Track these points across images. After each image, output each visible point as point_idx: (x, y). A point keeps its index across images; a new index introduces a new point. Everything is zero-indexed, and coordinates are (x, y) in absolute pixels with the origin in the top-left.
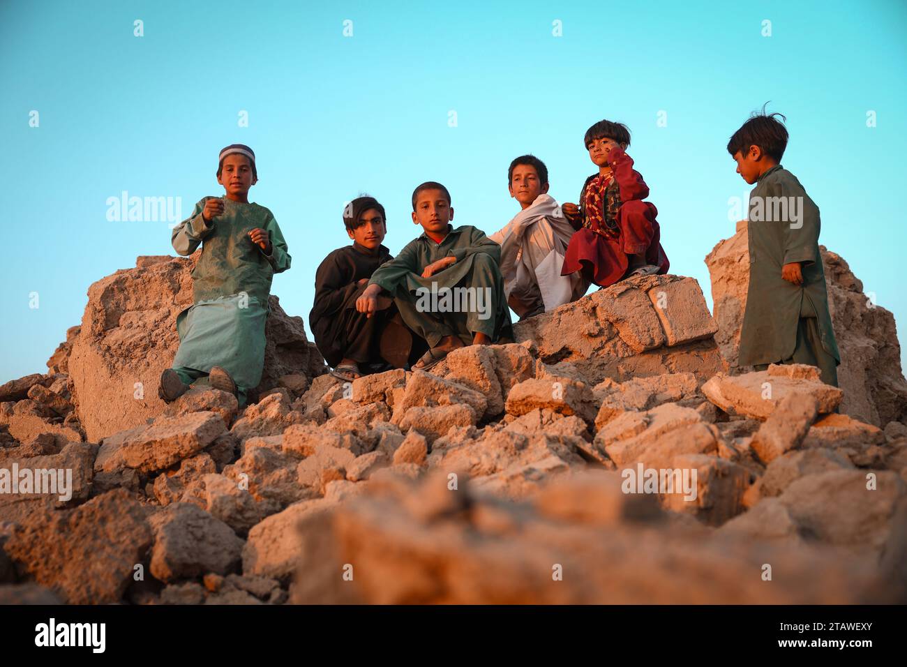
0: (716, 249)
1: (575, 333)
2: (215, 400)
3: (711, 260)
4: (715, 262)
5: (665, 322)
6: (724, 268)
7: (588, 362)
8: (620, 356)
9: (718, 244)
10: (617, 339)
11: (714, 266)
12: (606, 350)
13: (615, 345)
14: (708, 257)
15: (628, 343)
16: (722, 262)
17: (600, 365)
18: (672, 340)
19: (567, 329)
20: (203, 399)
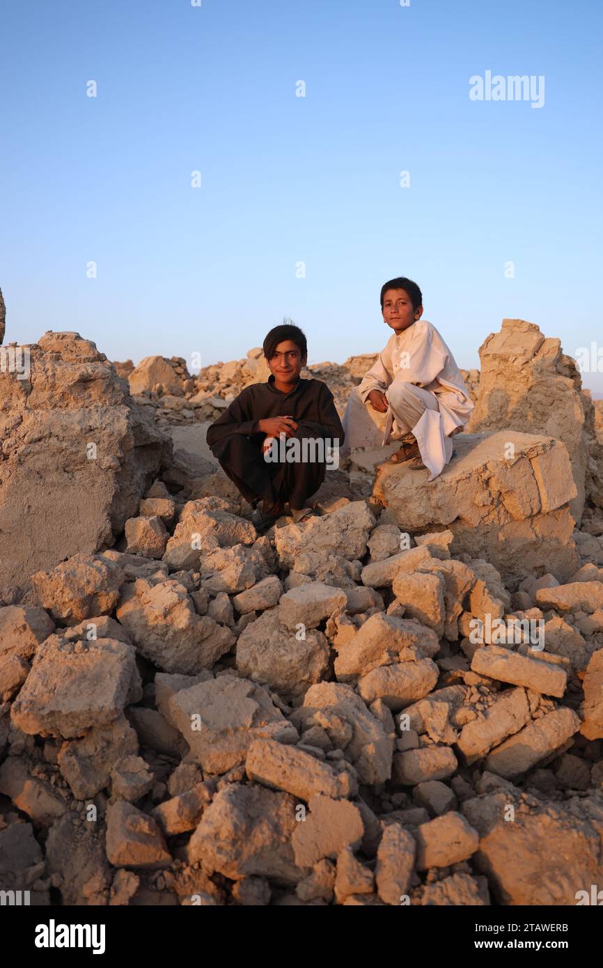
0: (488, 341)
1: (468, 502)
2: (102, 582)
3: (484, 352)
4: (488, 355)
5: (543, 491)
6: (496, 363)
7: (475, 530)
8: (502, 524)
9: (488, 337)
10: (501, 506)
11: (487, 359)
12: (492, 516)
13: (499, 513)
14: (481, 348)
15: (510, 511)
16: (495, 357)
17: (484, 534)
18: (545, 508)
19: (462, 498)
20: (89, 582)
